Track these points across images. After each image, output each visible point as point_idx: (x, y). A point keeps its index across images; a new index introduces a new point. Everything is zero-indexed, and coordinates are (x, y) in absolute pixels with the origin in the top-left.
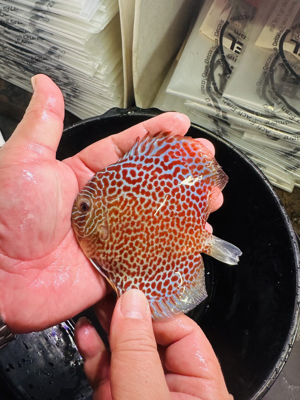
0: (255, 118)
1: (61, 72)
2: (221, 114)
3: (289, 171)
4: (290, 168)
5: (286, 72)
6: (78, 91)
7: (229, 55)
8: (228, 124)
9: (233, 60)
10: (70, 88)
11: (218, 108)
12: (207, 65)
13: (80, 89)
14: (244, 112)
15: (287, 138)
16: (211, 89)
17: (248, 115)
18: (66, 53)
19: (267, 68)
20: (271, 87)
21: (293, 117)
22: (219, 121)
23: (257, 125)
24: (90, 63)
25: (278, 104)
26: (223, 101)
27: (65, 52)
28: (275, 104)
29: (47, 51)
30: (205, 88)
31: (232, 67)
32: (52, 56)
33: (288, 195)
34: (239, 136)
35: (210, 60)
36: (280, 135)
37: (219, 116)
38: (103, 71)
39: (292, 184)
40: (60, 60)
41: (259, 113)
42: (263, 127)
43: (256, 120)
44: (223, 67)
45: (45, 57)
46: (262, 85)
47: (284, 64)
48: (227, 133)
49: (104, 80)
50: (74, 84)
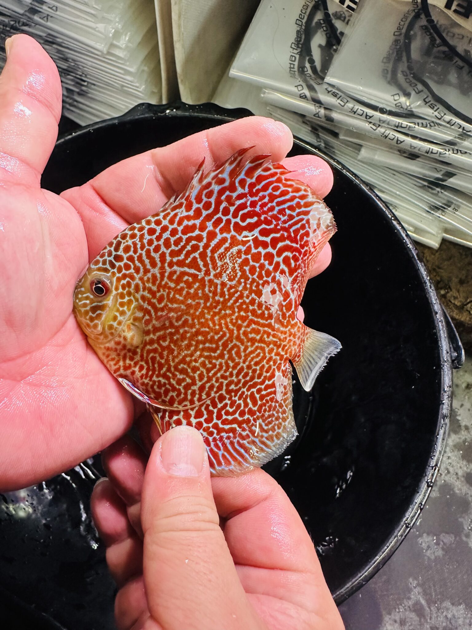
0: (378, 117)
1: (54, 48)
2: (322, 111)
3: (434, 213)
4: (437, 208)
5: (433, 40)
6: (85, 84)
7: (336, 12)
8: (335, 135)
9: (344, 21)
10: (72, 78)
11: (317, 101)
12: (299, 29)
13: (88, 78)
14: (360, 108)
15: (432, 153)
16: (306, 70)
17: (367, 113)
18: (58, 9)
19: (401, 34)
20: (406, 64)
21: (442, 115)
22: (320, 130)
23: (382, 130)
24: (101, 26)
25: (417, 93)
26: (326, 89)
27: (57, 7)
28: (413, 93)
29: (27, 9)
30: (296, 69)
31: (342, 34)
32: (36, 18)
33: (432, 253)
34: (353, 154)
35: (304, 21)
36: (419, 146)
37: (320, 116)
38: (123, 41)
39: (438, 233)
40: (49, 24)
41: (386, 110)
42: (393, 134)
43: (380, 120)
44: (328, 32)
45: (25, 21)
46: (392, 62)
47: (429, 27)
48: (333, 150)
49: (127, 58)
50: (78, 71)
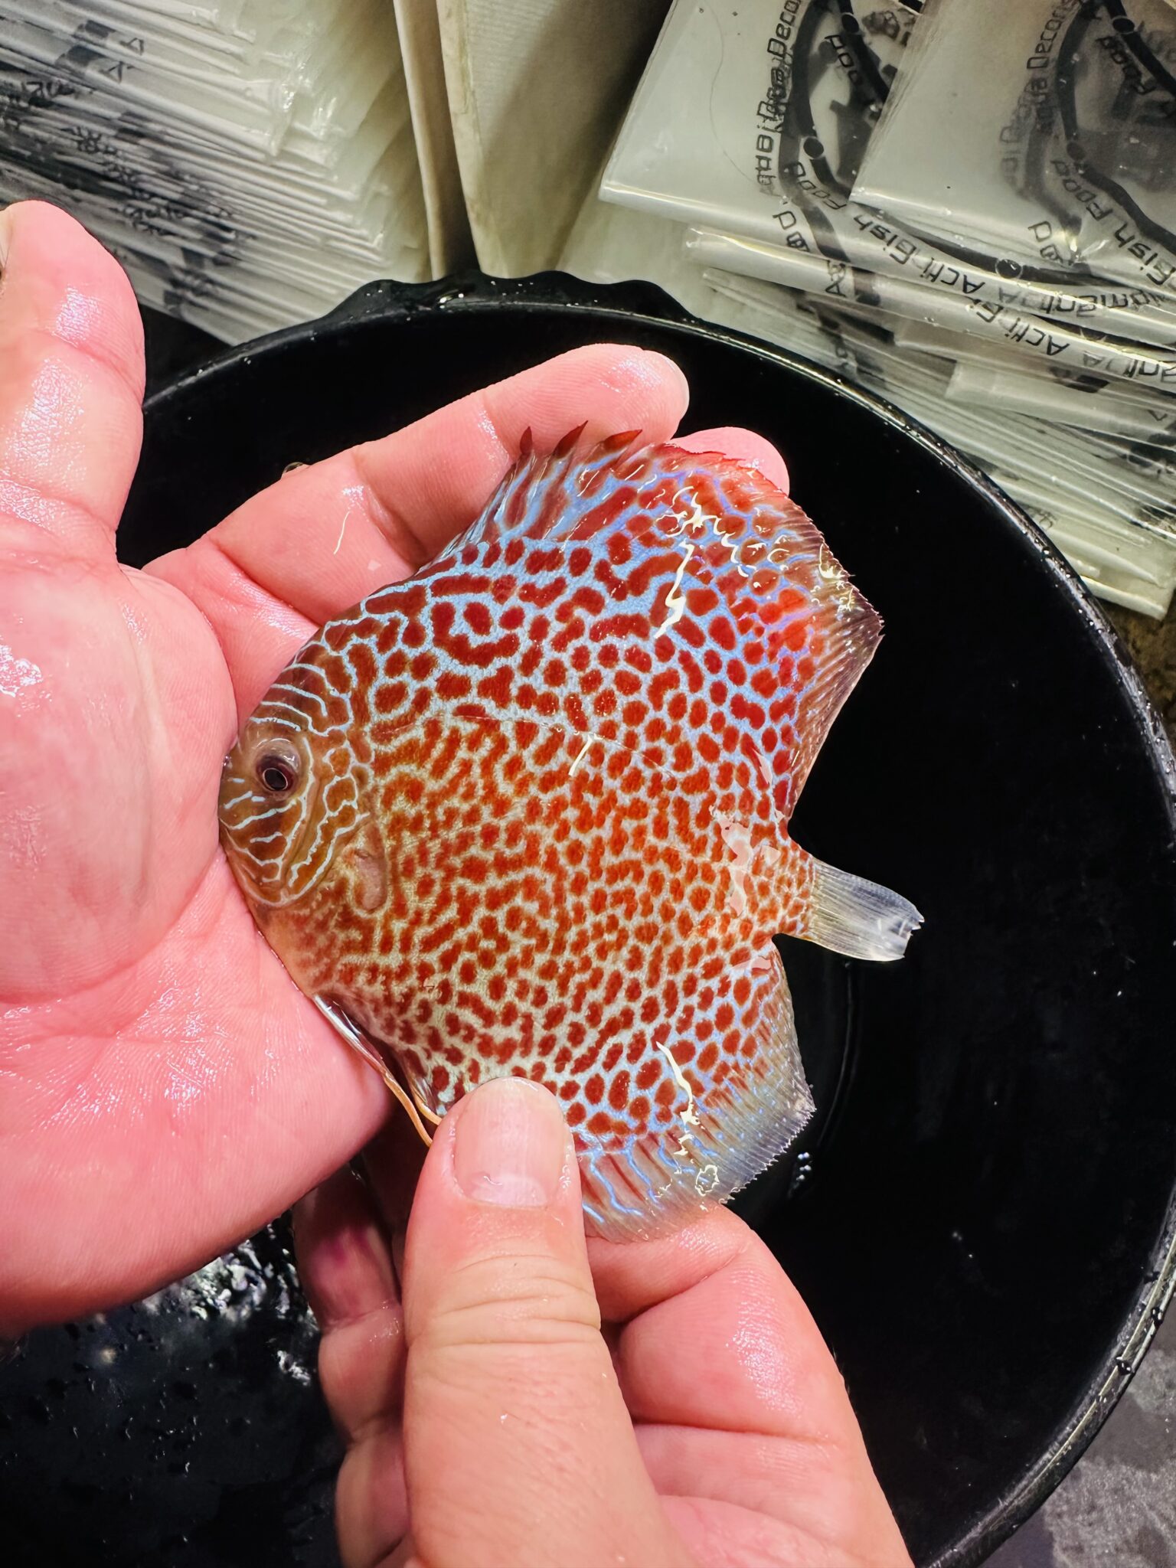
0: (997, 286)
1: (143, 146)
2: (848, 279)
3: (1150, 527)
4: (1155, 512)
5: (1131, 74)
6: (231, 236)
7: (873, 15)
8: (885, 337)
9: (894, 37)
10: (196, 222)
11: (833, 254)
12: (776, 64)
13: (236, 221)
14: (948, 265)
15: (1142, 372)
16: (800, 172)
17: (965, 277)
18: (146, 47)
19: (1045, 65)
20: (1063, 142)
21: (1167, 272)
22: (843, 324)
23: (1009, 320)
24: (258, 86)
25: (1098, 219)
26: (856, 219)
27: (141, 42)
28: (1086, 219)
29: (66, 49)
30: (774, 169)
31: (891, 71)
32: (91, 72)
33: (1149, 631)
34: (931, 384)
35: (790, 43)
36: (1110, 357)
37: (842, 291)
38: (319, 122)
39: (1163, 578)
40: (126, 86)
41: (1016, 265)
42: (1036, 329)
43: (1001, 295)
44: (854, 68)
45: (64, 82)
46: (1027, 137)
47: (1120, 39)
48: (881, 376)
49: (331, 165)
50: (208, 203)
